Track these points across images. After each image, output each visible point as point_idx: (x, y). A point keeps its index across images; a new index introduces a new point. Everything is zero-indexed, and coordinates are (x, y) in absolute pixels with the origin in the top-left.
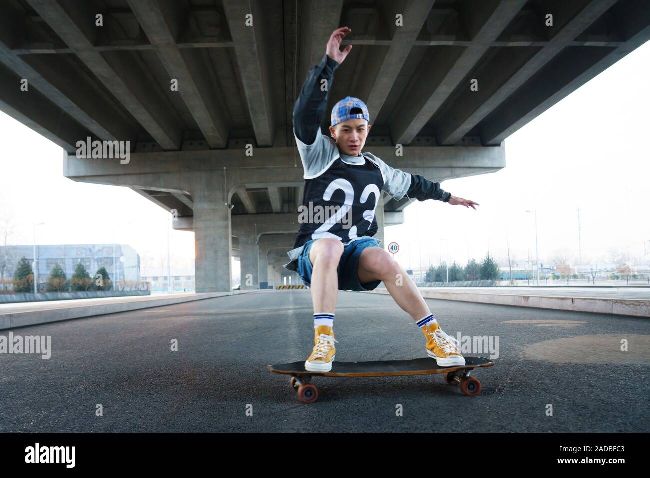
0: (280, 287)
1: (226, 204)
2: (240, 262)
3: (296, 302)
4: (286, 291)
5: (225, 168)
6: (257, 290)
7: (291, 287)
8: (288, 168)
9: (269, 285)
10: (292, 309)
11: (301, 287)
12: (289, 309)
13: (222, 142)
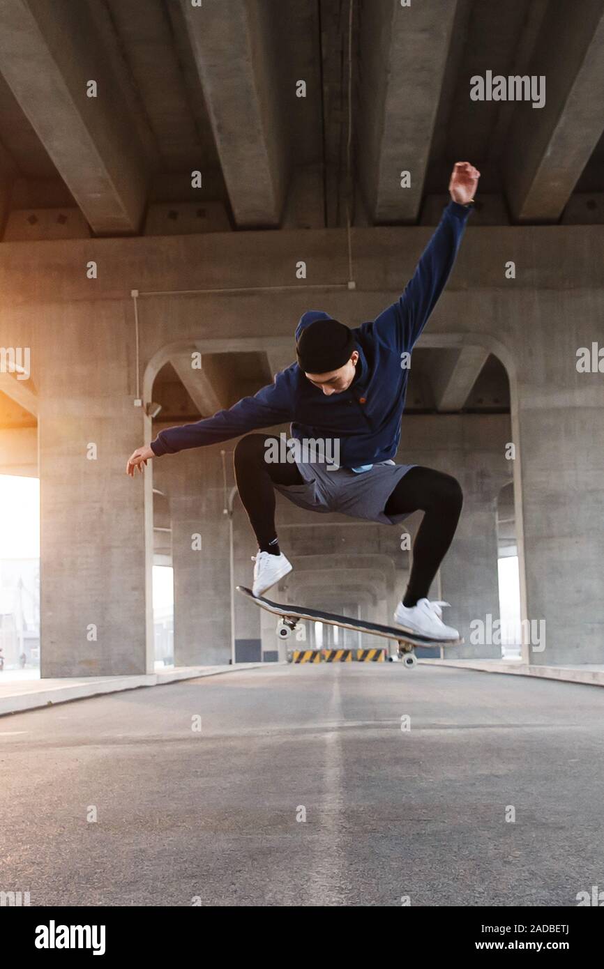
0: (302, 655)
1: (138, 403)
2: (171, 570)
3: (350, 707)
4: (320, 667)
5: (135, 293)
6: (226, 668)
7: (339, 655)
8: (328, 291)
9: (266, 647)
10: (333, 730)
11: (371, 655)
12: (326, 730)
13: (127, 217)
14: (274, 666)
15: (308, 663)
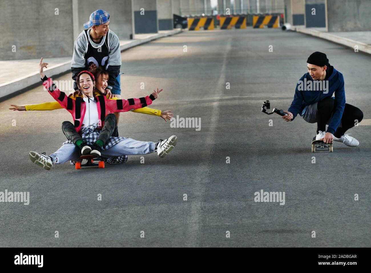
14: (170, 36)
15: (202, 31)
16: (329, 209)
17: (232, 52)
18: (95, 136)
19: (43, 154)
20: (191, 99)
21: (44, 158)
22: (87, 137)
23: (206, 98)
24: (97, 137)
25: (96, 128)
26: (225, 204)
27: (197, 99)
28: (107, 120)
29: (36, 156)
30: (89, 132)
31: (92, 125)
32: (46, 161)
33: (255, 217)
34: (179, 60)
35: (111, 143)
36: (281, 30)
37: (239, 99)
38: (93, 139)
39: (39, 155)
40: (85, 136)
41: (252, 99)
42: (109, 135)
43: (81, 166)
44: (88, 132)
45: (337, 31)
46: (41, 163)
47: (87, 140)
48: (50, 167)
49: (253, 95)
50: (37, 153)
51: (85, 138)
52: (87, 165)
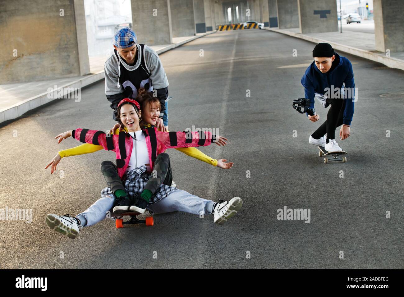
0: (222, 27)
4: (231, 32)
6: (194, 37)
7: (239, 26)
9: (207, 25)
11: (253, 26)
14: (211, 34)
15: (225, 31)
16: (281, 103)
17: (239, 39)
18: (142, 185)
19: (66, 216)
20: (221, 59)
21: (67, 223)
22: (132, 185)
23: (228, 59)
24: (144, 186)
25: (144, 172)
26: (237, 102)
27: (224, 59)
28: (158, 161)
29: (55, 220)
30: (135, 177)
31: (139, 168)
32: (70, 227)
33: (250, 107)
34: (215, 44)
35: (161, 194)
36: (259, 29)
37: (242, 59)
38: (139, 188)
39: (60, 219)
40: (130, 183)
41: (247, 58)
42: (159, 182)
43: (123, 223)
44: (133, 177)
45: (283, 29)
46: (64, 229)
47: (131, 189)
48: (75, 235)
49: (248, 57)
50: (56, 217)
51: (129, 185)
52: (130, 222)
